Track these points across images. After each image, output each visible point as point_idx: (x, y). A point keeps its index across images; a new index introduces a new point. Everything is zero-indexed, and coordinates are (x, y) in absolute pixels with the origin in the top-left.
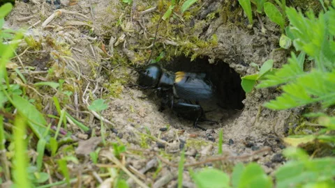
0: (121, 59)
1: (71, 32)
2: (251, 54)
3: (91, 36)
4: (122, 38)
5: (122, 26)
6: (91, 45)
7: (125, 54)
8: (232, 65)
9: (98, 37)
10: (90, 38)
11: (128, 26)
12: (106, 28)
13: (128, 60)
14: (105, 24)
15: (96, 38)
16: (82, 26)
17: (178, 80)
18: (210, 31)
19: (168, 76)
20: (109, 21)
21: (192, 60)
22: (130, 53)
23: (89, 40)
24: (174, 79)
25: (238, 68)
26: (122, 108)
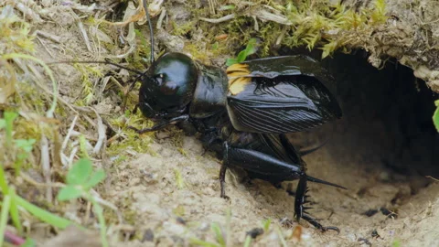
6: (81, 25)
7: (163, 46)
15: (93, 6)
21: (325, 55)
22: (175, 43)
25: (436, 78)
26: (155, 176)
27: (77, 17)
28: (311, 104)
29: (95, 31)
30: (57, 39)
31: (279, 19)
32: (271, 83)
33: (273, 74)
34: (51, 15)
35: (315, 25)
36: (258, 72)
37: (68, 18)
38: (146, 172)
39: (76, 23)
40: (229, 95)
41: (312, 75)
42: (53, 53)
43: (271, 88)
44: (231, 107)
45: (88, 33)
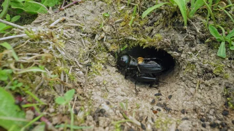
0: (103, 48)
1: (69, 30)
2: (183, 45)
3: (83, 33)
4: (103, 35)
5: (103, 28)
6: (82, 39)
7: (104, 45)
8: (170, 52)
9: (87, 34)
10: (82, 34)
11: (107, 28)
12: (93, 29)
13: (107, 49)
14: (93, 27)
15: (86, 35)
16: (77, 27)
17: (140, 62)
18: (154, 32)
19: (134, 61)
20: (95, 25)
21: (144, 48)
22: (108, 44)
23: (81, 36)
24: (137, 62)
25: (175, 54)
26: (101, 83)
28: (159, 66)
30: (74, 42)
31: (134, 39)
32: (148, 61)
34: (73, 36)
35: (143, 41)
37: (78, 37)
42: (73, 46)
44: (139, 67)
45: (84, 42)
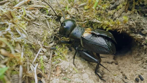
1: (33, 11)
4: (68, 17)
5: (68, 11)
6: (47, 21)
8: (133, 35)
10: (47, 16)
11: (72, 11)
12: (58, 11)
15: (51, 16)
18: (116, 15)
20: (61, 8)
25: (139, 36)
27: (46, 19)
29: (52, 23)
31: (98, 21)
33: (98, 34)
34: (37, 17)
35: (107, 24)
36: (94, 32)
37: (43, 19)
38: (64, 69)
39: (45, 20)
40: (82, 36)
41: (110, 38)
42: (37, 28)
43: (96, 38)
44: (82, 40)
45: (49, 24)
